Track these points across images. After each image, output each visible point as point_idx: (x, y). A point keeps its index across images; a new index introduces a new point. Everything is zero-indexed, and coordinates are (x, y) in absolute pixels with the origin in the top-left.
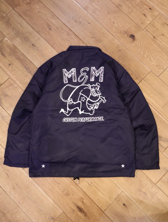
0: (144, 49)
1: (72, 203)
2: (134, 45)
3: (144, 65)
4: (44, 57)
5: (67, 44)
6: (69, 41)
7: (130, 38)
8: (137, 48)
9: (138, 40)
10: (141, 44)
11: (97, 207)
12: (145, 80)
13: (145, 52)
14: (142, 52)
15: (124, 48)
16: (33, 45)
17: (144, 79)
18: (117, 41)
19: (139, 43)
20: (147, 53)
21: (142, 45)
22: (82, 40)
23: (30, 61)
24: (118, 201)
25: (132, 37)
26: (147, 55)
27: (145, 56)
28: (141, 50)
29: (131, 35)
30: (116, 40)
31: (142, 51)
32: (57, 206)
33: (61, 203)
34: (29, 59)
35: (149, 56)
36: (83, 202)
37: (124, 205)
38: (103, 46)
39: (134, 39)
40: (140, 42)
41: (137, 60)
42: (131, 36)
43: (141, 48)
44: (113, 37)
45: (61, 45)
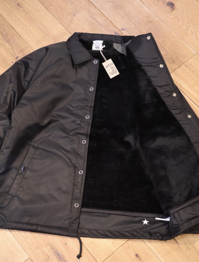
0: (188, 23)
1: (47, 244)
2: (173, 17)
3: (185, 44)
4: (33, 21)
5: (70, 7)
6: (73, 3)
7: (167, 6)
8: (177, 20)
9: (179, 11)
10: (184, 15)
11: (90, 255)
12: (186, 66)
13: (190, 27)
14: (184, 27)
15: (157, 19)
16: (18, 4)
17: (186, 63)
18: (147, 9)
19: (181, 14)
20: (192, 29)
21: (185, 17)
22: (94, 4)
23: (10, 26)
24: (126, 248)
25: (171, 5)
26: (191, 30)
27: (189, 32)
28: (182, 24)
29: (169, 2)
30: (145, 7)
31: (184, 25)
32: (20, 246)
33: (28, 243)
34: (10, 23)
35: (195, 32)
36: (65, 244)
37: (137, 255)
38: (125, 14)
39: (174, 9)
40: (183, 13)
41: (176, 36)
42: (169, 4)
43: (182, 21)
44: (141, 3)
45: (60, 8)
